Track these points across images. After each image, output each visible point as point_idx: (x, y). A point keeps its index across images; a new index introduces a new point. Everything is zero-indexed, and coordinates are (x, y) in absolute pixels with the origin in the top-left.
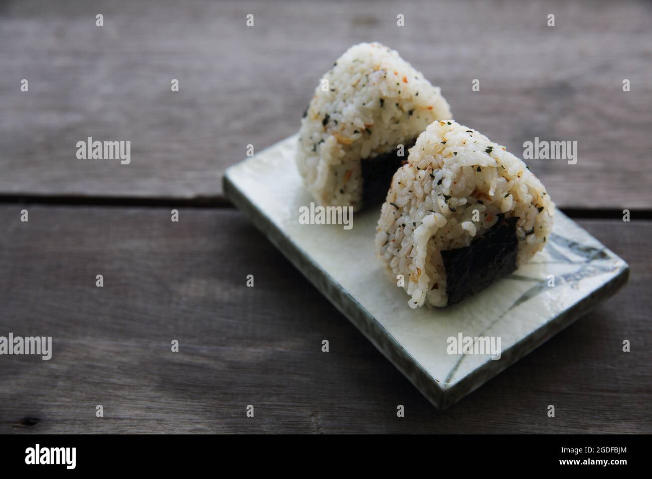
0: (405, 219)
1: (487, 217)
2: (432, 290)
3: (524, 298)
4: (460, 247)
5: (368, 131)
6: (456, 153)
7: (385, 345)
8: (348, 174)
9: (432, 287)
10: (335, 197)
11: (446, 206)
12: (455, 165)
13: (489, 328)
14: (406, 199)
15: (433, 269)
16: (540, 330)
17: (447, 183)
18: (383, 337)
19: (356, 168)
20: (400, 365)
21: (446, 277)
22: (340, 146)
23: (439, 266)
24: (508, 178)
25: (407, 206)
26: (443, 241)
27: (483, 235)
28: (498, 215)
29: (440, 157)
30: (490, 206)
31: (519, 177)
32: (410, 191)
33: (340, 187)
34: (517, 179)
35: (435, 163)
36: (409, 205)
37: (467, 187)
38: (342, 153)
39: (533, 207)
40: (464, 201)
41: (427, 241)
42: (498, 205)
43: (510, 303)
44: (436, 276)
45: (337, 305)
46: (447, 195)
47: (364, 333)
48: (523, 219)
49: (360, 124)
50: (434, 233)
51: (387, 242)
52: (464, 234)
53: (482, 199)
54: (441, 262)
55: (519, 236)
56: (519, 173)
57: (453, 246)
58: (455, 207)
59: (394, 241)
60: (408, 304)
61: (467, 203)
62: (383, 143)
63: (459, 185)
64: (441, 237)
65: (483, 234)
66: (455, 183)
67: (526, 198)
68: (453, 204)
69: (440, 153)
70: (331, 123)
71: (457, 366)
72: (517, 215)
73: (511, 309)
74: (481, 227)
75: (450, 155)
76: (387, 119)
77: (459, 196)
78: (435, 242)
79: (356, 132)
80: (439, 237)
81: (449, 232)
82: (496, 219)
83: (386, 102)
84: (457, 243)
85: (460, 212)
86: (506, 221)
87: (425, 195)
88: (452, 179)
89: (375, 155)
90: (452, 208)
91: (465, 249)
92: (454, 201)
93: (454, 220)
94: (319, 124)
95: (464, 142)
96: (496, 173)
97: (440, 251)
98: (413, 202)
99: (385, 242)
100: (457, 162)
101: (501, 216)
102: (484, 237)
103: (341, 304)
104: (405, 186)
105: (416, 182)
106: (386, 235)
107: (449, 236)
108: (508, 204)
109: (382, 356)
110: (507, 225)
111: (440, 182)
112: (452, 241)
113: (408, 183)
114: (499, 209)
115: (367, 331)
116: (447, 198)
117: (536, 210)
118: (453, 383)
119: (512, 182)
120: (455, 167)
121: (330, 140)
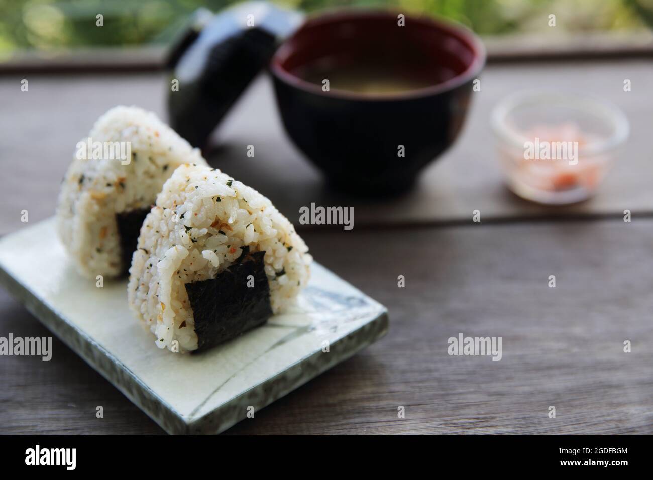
0: (153, 259)
1: (230, 248)
2: (179, 328)
3: (281, 343)
4: (204, 279)
5: (121, 184)
6: (197, 187)
7: (134, 391)
8: (104, 232)
9: (179, 326)
10: (92, 257)
11: (187, 236)
12: (196, 197)
13: (242, 369)
14: (154, 239)
15: (179, 305)
16: (293, 368)
17: (188, 216)
18: (132, 384)
19: (111, 223)
20: (149, 408)
21: (193, 312)
22: (94, 202)
23: (185, 302)
24: (251, 211)
25: (154, 246)
26: (187, 275)
27: (228, 268)
28: (241, 247)
29: (183, 194)
30: (232, 238)
31: (262, 211)
32: (157, 232)
33: (98, 245)
34: (260, 213)
35: (179, 200)
36: (156, 246)
37: (207, 218)
38: (96, 208)
39: (280, 244)
40: (205, 231)
41: (172, 275)
42: (241, 236)
43: (267, 347)
44: (183, 313)
45: (90, 362)
46: (188, 226)
47: (115, 384)
48: (270, 256)
49: (113, 177)
50: (178, 266)
51: (138, 288)
52: (207, 265)
53: (223, 230)
54: (186, 297)
55: (269, 276)
56: (262, 208)
57: (196, 278)
58: (196, 238)
59: (143, 284)
60: (155, 344)
61: (208, 233)
62: (138, 197)
63: (199, 216)
64: (185, 270)
65: (227, 266)
66: (196, 215)
67: (270, 232)
68: (193, 234)
69: (184, 190)
70: (86, 181)
71: (205, 402)
72: (262, 249)
73: (266, 352)
74: (224, 260)
75: (193, 189)
76: (140, 171)
77: (200, 228)
78: (180, 277)
79: (109, 185)
80: (182, 271)
81: (191, 264)
82: (239, 252)
83: (139, 155)
84: (199, 275)
85: (201, 243)
86: (252, 255)
87: (170, 231)
88: (193, 212)
89: (129, 210)
90: (193, 239)
91: (210, 281)
92: (194, 232)
93: (196, 251)
94: (75, 185)
95: (206, 177)
96: (237, 205)
97: (184, 285)
98: (159, 241)
99: (136, 287)
100: (197, 195)
101: (245, 248)
102: (229, 270)
103: (93, 359)
104: (152, 228)
105: (163, 221)
106: (137, 281)
107: (192, 268)
108: (250, 236)
109: (132, 404)
110: (254, 260)
111: (182, 217)
112: (195, 272)
113: (154, 223)
114: (243, 241)
115: (118, 381)
116: (188, 229)
117: (284, 249)
118: (199, 416)
119: (254, 216)
120: (195, 198)
121: (86, 196)
